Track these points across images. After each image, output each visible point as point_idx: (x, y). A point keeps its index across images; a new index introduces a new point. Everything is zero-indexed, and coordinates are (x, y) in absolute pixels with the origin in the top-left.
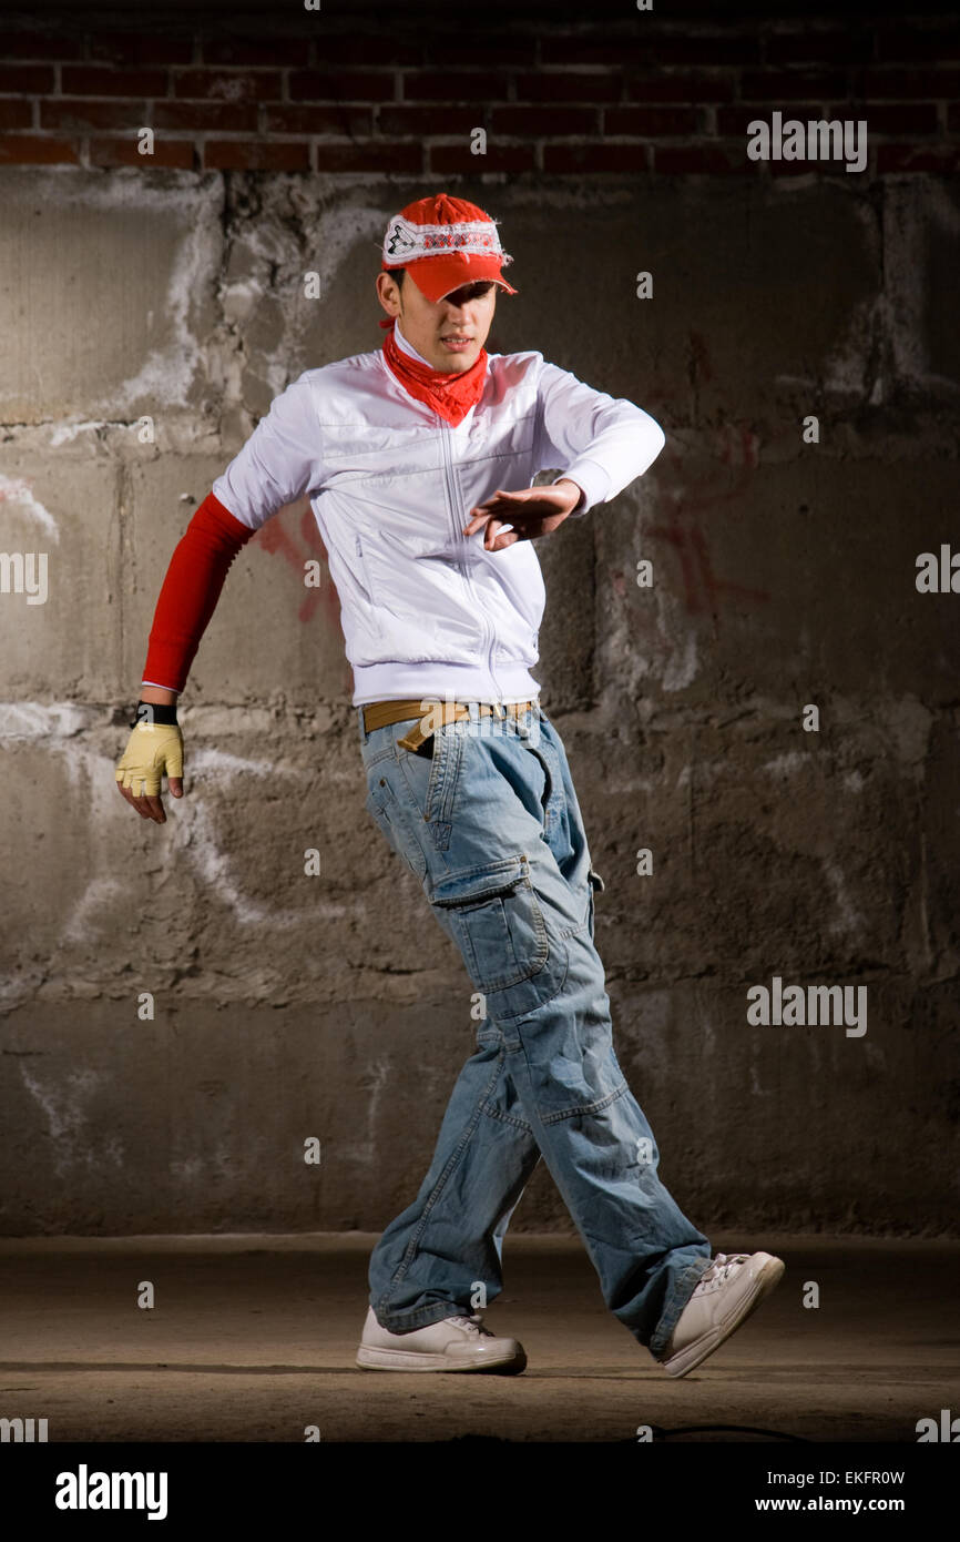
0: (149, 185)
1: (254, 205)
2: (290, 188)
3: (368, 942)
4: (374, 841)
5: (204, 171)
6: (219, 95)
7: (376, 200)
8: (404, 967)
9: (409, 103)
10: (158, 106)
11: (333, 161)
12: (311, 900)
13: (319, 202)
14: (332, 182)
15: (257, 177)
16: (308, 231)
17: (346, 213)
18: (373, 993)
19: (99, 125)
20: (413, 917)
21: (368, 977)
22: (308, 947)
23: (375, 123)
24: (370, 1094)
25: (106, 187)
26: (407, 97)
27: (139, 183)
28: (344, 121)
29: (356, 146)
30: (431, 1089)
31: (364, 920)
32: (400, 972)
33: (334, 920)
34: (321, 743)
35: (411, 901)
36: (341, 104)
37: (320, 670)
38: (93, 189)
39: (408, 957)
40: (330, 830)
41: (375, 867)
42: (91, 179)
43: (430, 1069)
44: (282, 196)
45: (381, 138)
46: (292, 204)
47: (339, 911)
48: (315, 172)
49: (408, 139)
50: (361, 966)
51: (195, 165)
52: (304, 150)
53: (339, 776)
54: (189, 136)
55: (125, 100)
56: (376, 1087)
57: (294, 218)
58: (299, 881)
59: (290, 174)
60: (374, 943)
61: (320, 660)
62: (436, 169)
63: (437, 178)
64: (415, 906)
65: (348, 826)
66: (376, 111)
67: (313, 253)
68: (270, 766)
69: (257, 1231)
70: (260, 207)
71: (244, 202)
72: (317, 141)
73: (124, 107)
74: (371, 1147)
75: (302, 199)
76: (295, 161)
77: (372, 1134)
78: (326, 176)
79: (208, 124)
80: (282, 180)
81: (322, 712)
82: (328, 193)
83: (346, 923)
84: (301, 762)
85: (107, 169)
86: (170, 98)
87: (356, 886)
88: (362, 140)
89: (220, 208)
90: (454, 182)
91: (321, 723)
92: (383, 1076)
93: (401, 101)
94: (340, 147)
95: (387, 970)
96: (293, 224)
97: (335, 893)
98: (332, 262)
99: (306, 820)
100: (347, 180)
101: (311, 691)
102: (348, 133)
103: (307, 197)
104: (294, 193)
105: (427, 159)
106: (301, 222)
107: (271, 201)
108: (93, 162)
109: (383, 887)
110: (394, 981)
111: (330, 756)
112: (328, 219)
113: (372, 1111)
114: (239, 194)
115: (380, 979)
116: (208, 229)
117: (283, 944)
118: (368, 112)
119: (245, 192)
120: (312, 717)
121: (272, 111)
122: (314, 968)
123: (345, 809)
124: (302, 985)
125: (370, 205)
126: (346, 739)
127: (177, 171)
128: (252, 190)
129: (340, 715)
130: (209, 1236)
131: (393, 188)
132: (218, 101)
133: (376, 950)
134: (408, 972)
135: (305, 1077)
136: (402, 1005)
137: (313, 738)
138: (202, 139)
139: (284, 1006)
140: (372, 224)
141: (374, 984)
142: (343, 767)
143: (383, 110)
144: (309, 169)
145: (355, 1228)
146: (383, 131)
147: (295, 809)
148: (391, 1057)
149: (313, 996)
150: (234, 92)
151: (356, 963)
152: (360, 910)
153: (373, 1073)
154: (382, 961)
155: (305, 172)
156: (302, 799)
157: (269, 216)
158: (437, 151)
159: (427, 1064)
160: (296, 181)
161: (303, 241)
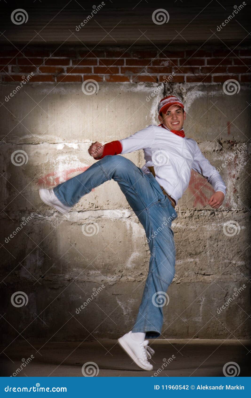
0: (146, 86)
1: (171, 90)
2: (180, 86)
3: (199, 268)
4: (201, 243)
5: (159, 83)
6: (163, 65)
7: (200, 89)
8: (208, 274)
9: (208, 66)
10: (148, 68)
11: (190, 80)
12: (185, 257)
13: (186, 89)
14: (190, 85)
15: (171, 83)
16: (184, 96)
17: (193, 92)
18: (201, 280)
19: (134, 73)
20: (210, 262)
21: (200, 276)
22: (185, 269)
23: (200, 71)
24: (200, 305)
25: (136, 87)
26: (207, 65)
27: (144, 86)
28: (193, 70)
29: (195, 76)
30: (215, 304)
31: (198, 262)
32: (207, 275)
33: (191, 262)
34: (187, 219)
35: (210, 258)
36: (192, 66)
37: (187, 201)
38: (133, 87)
39: (209, 271)
40: (190, 240)
41: (201, 249)
42: (133, 85)
43: (215, 299)
44: (178, 88)
45: (202, 74)
46: (180, 90)
47: (192, 260)
48: (186, 82)
49: (208, 74)
50: (198, 273)
51: (157, 81)
52: (183, 77)
53: (192, 227)
54: (156, 74)
55: (141, 66)
56: (202, 303)
57: (181, 93)
58: (182, 253)
59: (180, 83)
60: (201, 268)
61: (187, 199)
62: (215, 81)
63: (215, 83)
64: (211, 259)
65: (194, 239)
66: (200, 68)
67: (185, 101)
68: (175, 225)
69: (174, 338)
70: (173, 91)
71: (169, 90)
72: (186, 75)
73: (140, 68)
74: (201, 318)
75: (182, 89)
76: (181, 80)
77: (201, 315)
78: (188, 83)
79: (160, 72)
80: (178, 84)
81: (188, 211)
82: (189, 87)
83: (194, 263)
84: (183, 224)
85: (136, 83)
86: (151, 66)
87: (196, 254)
88: (197, 75)
89: (163, 92)
90: (219, 84)
91: (188, 214)
92: (204, 301)
93: (206, 65)
94: (192, 76)
95: (204, 274)
96: (180, 95)
97: (191, 255)
98: (190, 103)
99: (184, 238)
100: (193, 84)
101: (185, 206)
102: (193, 73)
103: (184, 88)
104: (181, 87)
105: (212, 79)
106: (182, 94)
107: (175, 90)
108: (133, 81)
109: (203, 254)
110: (206, 277)
111: (190, 223)
112: (189, 94)
113: (201, 309)
114: (167, 88)
115: (202, 277)
116: (160, 96)
117: (179, 268)
118: (199, 68)
119: (169, 87)
120: (185, 213)
121: (176, 69)
122: (186, 274)
123: (193, 235)
124: (183, 278)
125: (199, 90)
126: (193, 218)
127: (153, 83)
128: (171, 87)
129: (192, 212)
130: (162, 339)
131: (204, 86)
132: (163, 66)
133: (201, 269)
134: (209, 275)
135: (185, 300)
136: (208, 283)
137: (185, 218)
138: (158, 75)
139: (179, 283)
140: (199, 94)
141: (201, 278)
142: (193, 225)
143: (202, 68)
144: (184, 82)
145: (197, 338)
146: (202, 72)
147: (181, 235)
148: (205, 296)
149: (186, 281)
150: (166, 64)
151: (197, 273)
152: (197, 260)
153: (201, 300)
154: (203, 272)
155: (183, 82)
156: (183, 233)
157: (175, 93)
158: (215, 77)
159: (215, 298)
160: (181, 85)
161: (183, 98)
